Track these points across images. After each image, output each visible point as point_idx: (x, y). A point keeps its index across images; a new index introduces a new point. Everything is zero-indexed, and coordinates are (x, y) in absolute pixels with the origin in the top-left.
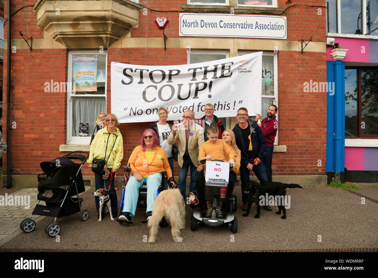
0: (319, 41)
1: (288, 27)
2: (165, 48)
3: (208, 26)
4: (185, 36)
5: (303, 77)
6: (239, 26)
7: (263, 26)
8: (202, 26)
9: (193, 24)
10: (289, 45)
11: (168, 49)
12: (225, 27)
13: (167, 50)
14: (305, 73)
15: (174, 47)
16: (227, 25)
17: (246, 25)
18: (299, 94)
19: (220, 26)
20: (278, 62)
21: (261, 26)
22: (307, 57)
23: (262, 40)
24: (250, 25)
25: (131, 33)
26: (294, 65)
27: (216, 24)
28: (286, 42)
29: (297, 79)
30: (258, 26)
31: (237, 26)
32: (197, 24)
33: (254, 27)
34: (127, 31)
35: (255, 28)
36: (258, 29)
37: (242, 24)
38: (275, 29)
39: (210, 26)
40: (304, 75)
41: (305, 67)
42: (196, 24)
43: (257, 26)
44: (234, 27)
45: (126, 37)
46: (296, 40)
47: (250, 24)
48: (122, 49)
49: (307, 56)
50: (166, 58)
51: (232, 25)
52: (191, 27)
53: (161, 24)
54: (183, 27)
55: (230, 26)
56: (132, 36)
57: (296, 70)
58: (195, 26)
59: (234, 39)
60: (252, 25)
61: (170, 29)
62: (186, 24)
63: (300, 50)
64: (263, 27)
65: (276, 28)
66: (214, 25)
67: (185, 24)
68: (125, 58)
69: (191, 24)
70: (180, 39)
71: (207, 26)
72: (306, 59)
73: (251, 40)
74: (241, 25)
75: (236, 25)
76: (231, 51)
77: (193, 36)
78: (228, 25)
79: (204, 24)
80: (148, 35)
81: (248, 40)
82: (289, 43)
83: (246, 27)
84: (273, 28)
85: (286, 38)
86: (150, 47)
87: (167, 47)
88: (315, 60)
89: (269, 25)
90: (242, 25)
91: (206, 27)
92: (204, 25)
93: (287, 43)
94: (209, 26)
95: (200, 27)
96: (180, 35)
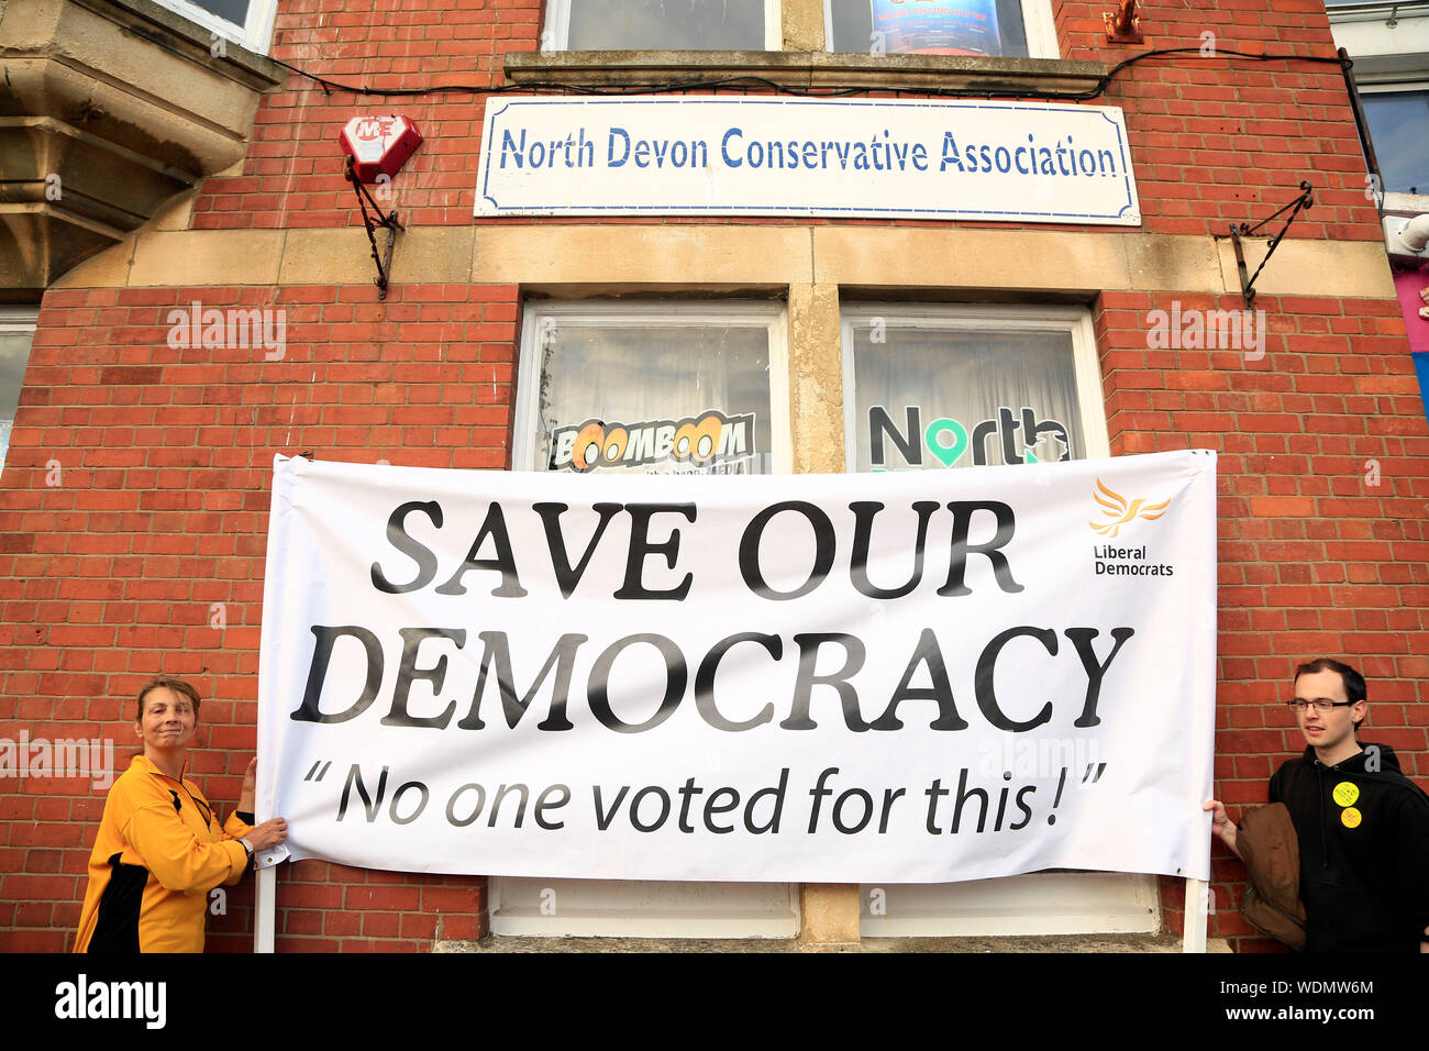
0: (1338, 233)
1: (1140, 160)
2: (383, 284)
3: (652, 158)
4: (509, 212)
5: (1277, 446)
6: (843, 156)
7: (991, 155)
8: (618, 156)
9: (560, 154)
10: (1162, 259)
11: (400, 288)
12: (756, 161)
13: (393, 297)
14: (1290, 425)
15: (435, 277)
16: (763, 155)
17: (881, 153)
18: (1265, 557)
19: (725, 156)
20: (1102, 364)
21: (976, 154)
22: (1285, 326)
23: (988, 233)
24: (910, 150)
25: (195, 209)
26: (1209, 373)
27: (699, 150)
28: (1139, 243)
29: (1243, 460)
30: (956, 153)
31: (832, 154)
32: (586, 151)
33: (934, 158)
34: (175, 197)
35: (943, 168)
36: (961, 169)
37: (856, 146)
38: (1066, 173)
39: (667, 158)
40: (1287, 436)
41: (1281, 386)
42: (581, 150)
43: (951, 154)
44: (811, 160)
45: (164, 225)
46: (1202, 233)
47: (906, 146)
48: (127, 296)
49: (1282, 319)
50: (379, 343)
51: (798, 151)
52: (551, 165)
53: (370, 151)
54: (503, 166)
55: (788, 159)
56: (199, 225)
57: (1224, 407)
58: (574, 157)
59: (817, 230)
60: (919, 151)
61: (424, 179)
62: (518, 151)
63: (1236, 288)
64: (988, 161)
65: (1068, 165)
66: (687, 154)
67: (514, 148)
68: (135, 343)
69: (552, 153)
70: (480, 230)
71: (643, 159)
72: (1280, 338)
73: (921, 232)
74: (853, 153)
75: (824, 154)
76: (793, 296)
77: (557, 212)
78: (776, 150)
79: (628, 149)
80: (290, 217)
81: (904, 232)
82: (1158, 247)
83: (882, 160)
84: (1047, 167)
85: (1133, 217)
86: (290, 278)
87: (395, 277)
88: (1333, 341)
89: (1021, 150)
90: (859, 150)
91: (639, 164)
92: (627, 152)
93: (1145, 249)
94: (660, 162)
95: (607, 162)
96: (482, 208)
